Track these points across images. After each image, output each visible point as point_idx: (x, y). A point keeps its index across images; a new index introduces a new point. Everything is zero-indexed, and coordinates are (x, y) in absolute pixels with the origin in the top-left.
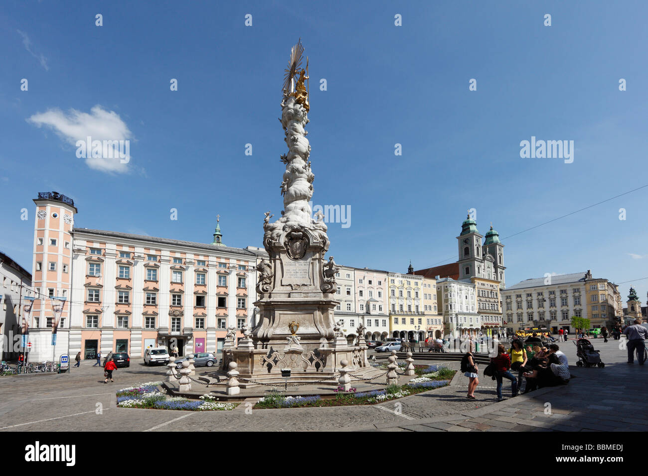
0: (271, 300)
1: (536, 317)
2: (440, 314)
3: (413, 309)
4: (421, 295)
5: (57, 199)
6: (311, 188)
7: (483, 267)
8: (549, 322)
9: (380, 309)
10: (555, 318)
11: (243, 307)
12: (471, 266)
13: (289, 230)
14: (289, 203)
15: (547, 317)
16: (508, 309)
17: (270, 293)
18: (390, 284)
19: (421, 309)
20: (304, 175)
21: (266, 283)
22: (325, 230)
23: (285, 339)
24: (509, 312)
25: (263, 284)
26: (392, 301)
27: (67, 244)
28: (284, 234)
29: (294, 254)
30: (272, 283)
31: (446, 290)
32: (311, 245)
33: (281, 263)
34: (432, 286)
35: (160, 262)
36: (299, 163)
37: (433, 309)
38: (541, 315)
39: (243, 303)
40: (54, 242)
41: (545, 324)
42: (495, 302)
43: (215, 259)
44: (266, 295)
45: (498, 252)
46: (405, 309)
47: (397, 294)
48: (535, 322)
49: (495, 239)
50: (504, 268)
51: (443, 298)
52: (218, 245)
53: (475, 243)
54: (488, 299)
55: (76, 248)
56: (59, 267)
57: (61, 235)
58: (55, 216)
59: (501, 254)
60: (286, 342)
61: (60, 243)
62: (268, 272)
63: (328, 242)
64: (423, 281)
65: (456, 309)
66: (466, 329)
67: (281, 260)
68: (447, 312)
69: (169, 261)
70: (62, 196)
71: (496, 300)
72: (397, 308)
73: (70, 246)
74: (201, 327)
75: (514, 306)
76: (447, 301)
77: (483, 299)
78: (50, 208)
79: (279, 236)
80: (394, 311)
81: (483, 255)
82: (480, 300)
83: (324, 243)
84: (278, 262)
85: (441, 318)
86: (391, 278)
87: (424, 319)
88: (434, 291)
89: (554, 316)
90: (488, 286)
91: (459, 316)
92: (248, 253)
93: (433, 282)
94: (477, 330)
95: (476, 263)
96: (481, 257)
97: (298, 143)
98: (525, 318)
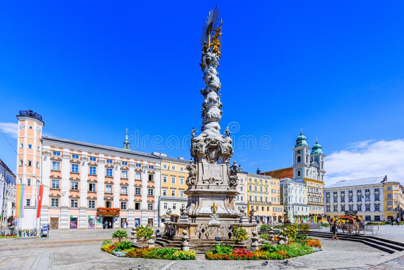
0: (197, 190)
1: (347, 209)
2: (282, 204)
3: (264, 200)
4: (269, 190)
5: (32, 116)
6: (221, 113)
7: (310, 171)
8: (356, 212)
9: (242, 199)
10: (361, 210)
11: (152, 195)
12: (302, 170)
13: (208, 142)
14: (206, 123)
15: (355, 208)
16: (327, 202)
17: (196, 186)
18: (249, 182)
19: (269, 200)
20: (217, 104)
21: (193, 179)
22: (230, 143)
23: (209, 217)
24: (328, 204)
25: (191, 179)
26: (249, 194)
27: (38, 147)
28: (205, 145)
29: (211, 159)
30: (197, 179)
31: (286, 187)
32: (222, 153)
33: (202, 165)
34: (277, 184)
35: (98, 162)
36: (213, 95)
37: (277, 200)
38: (351, 207)
39: (152, 192)
40: (30, 146)
41: (353, 214)
42: (319, 197)
43: (133, 161)
44: (193, 187)
45: (321, 160)
46: (259, 199)
47: (253, 189)
48: (346, 212)
49: (319, 151)
50: (324, 172)
51: (284, 192)
52: (127, 150)
53: (305, 153)
54: (314, 195)
55: (44, 151)
56: (34, 164)
57: (35, 141)
58: (31, 128)
59: (323, 162)
60: (209, 219)
61: (34, 147)
62: (194, 171)
63: (233, 151)
64: (271, 180)
65: (293, 201)
66: (299, 216)
67: (202, 163)
68: (286, 203)
69: (104, 161)
70: (35, 113)
71: (320, 196)
72: (253, 199)
73: (40, 149)
74: (125, 208)
75: (332, 200)
76: (286, 195)
77: (311, 194)
78: (28, 122)
79: (202, 146)
80: (251, 201)
81: (311, 162)
82: (309, 195)
83: (231, 152)
84: (200, 164)
85: (282, 207)
86: (249, 177)
87: (271, 208)
88: (278, 188)
89: (359, 208)
90: (315, 185)
91: (295, 206)
92: (154, 157)
93: (277, 181)
94: (307, 216)
95: (306, 169)
96: (309, 163)
97: (214, 81)
98: (339, 209)
